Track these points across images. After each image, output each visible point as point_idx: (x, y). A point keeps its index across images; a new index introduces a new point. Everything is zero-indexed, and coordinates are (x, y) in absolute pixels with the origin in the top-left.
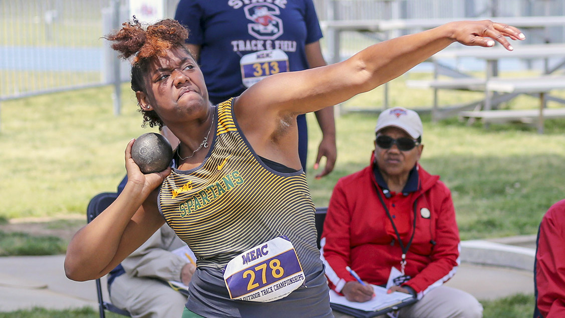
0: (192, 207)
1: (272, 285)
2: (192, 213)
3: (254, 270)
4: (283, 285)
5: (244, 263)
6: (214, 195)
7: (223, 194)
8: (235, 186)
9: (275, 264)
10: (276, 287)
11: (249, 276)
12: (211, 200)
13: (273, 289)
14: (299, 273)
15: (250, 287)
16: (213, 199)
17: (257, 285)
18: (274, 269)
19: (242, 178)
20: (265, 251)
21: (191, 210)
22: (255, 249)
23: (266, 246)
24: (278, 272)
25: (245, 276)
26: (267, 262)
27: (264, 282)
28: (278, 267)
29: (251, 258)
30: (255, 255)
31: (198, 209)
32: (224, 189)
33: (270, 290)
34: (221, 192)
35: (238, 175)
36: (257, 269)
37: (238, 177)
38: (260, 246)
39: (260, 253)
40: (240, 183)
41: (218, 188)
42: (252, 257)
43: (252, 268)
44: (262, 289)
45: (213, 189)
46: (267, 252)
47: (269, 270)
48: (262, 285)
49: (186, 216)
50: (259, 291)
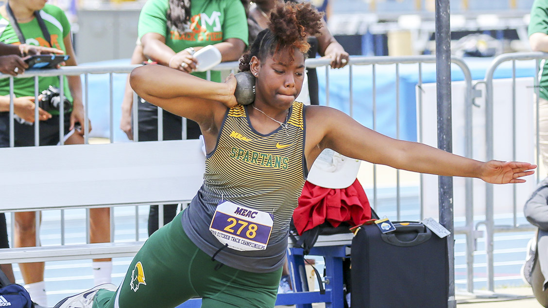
0: (241, 157)
1: (241, 239)
2: (239, 160)
3: (237, 221)
4: (248, 244)
5: (235, 213)
6: (263, 162)
7: (269, 167)
8: (281, 168)
9: (253, 228)
10: (243, 242)
11: (232, 222)
12: (258, 163)
13: (240, 241)
14: (263, 245)
15: (227, 229)
16: (260, 164)
17: (232, 231)
18: (251, 230)
19: (288, 166)
20: (253, 216)
21: (240, 158)
22: (249, 209)
23: (256, 213)
24: (251, 234)
25: (229, 220)
26: (250, 223)
27: (238, 233)
28: (253, 231)
29: (241, 213)
30: (246, 213)
31: (245, 161)
32: (272, 165)
33: (238, 240)
34: (269, 164)
35: (287, 162)
36: (240, 222)
37: (285, 163)
38: (253, 211)
39: (250, 214)
40: (285, 168)
41: (269, 161)
42: (243, 213)
43: (237, 219)
44: (234, 236)
45: (265, 158)
46: (255, 217)
47: (246, 228)
48: (235, 233)
49: (233, 159)
50: (231, 236)
